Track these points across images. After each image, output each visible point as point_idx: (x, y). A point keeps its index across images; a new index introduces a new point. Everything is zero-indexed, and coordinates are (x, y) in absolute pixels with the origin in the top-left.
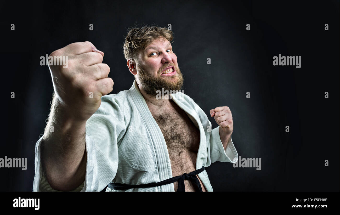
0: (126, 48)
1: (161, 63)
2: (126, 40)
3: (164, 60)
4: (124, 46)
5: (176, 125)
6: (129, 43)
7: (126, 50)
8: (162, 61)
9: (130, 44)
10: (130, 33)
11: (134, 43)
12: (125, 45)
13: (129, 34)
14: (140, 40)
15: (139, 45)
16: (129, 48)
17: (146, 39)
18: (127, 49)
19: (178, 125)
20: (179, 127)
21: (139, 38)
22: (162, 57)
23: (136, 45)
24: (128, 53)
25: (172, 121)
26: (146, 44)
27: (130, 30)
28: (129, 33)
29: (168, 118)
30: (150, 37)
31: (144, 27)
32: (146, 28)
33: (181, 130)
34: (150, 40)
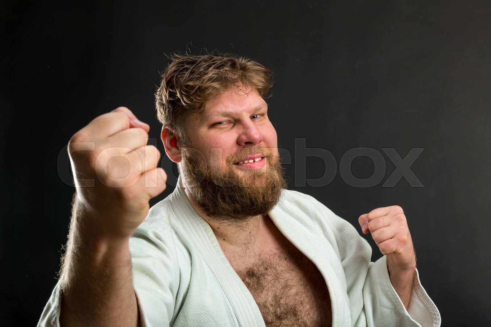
0: (162, 100)
1: (237, 145)
2: (163, 83)
3: (244, 138)
4: (158, 93)
5: (286, 286)
6: (170, 93)
7: (162, 105)
8: (238, 141)
9: (172, 95)
10: (173, 68)
11: (181, 94)
12: (160, 91)
13: (171, 68)
14: (193, 87)
15: (191, 100)
16: (169, 102)
17: (207, 88)
18: (164, 102)
19: (291, 287)
20: (293, 291)
21: (191, 84)
22: (241, 131)
23: (184, 98)
24: (165, 113)
25: (277, 278)
26: (206, 99)
27: (176, 58)
28: (170, 66)
29: (269, 272)
30: (216, 85)
31: (206, 57)
32: (212, 58)
33: (297, 297)
34: (214, 92)
